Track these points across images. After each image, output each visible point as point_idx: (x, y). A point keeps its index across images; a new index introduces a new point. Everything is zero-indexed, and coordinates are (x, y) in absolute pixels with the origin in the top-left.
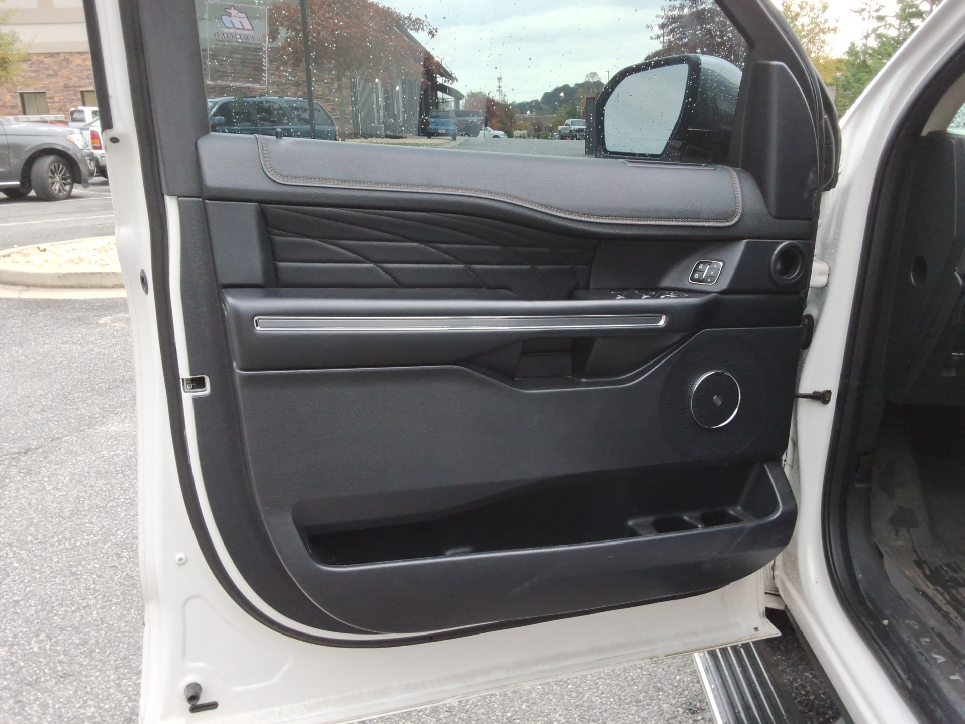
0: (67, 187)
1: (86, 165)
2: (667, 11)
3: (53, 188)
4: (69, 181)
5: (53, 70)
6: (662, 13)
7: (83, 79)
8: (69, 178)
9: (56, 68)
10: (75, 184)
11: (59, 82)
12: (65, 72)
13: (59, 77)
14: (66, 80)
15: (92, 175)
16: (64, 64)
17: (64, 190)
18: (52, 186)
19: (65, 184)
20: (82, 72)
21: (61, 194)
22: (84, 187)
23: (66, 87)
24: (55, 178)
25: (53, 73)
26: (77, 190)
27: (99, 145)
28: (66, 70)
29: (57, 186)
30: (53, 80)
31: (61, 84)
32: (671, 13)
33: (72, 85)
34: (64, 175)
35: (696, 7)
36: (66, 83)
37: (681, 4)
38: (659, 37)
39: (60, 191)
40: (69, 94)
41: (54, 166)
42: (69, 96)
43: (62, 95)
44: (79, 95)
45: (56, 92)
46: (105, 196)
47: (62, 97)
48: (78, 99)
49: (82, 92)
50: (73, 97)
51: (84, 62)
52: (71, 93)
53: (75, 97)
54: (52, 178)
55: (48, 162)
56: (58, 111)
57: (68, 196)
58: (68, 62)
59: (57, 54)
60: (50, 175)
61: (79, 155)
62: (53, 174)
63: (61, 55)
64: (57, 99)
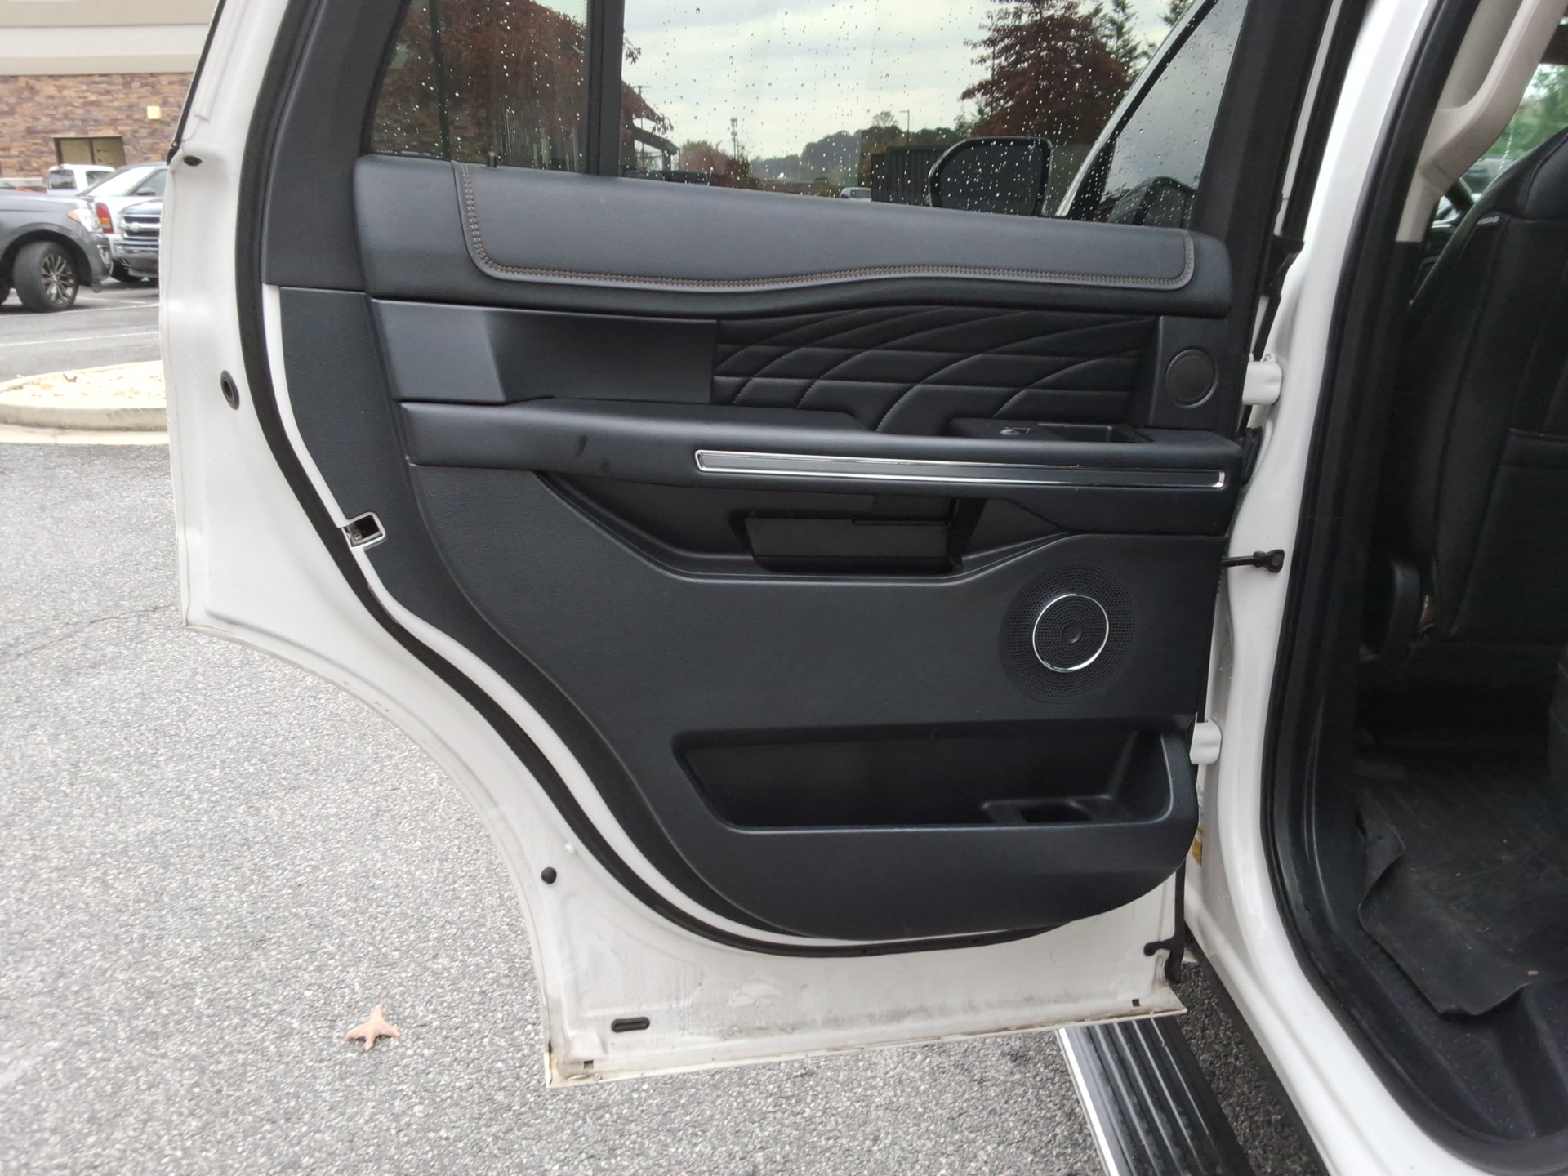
0: (69, 291)
1: (98, 257)
2: (995, 19)
3: (48, 293)
4: (72, 281)
5: (7, 104)
6: (988, 22)
7: (59, 119)
8: (71, 277)
9: (12, 100)
10: (80, 287)
11: (17, 124)
12: (28, 107)
13: (17, 116)
14: (30, 120)
15: (105, 272)
16: (26, 94)
17: (64, 295)
18: (46, 290)
19: (66, 286)
20: (56, 108)
21: (60, 302)
22: (95, 292)
23: (30, 132)
24: (51, 276)
25: (6, 109)
26: (84, 296)
27: (108, 226)
28: (30, 104)
29: (54, 290)
30: (8, 120)
31: (22, 127)
32: (1001, 23)
33: (40, 128)
34: (64, 272)
35: (1041, 13)
36: (30, 125)
37: (1017, 8)
38: (983, 60)
39: (58, 296)
40: (34, 144)
41: (50, 259)
42: (34, 147)
43: (23, 146)
44: (52, 146)
45: (13, 140)
46: (127, 304)
47: (24, 149)
48: (50, 152)
49: (58, 141)
50: (42, 148)
51: (60, 92)
52: (38, 141)
53: (46, 149)
54: (45, 276)
55: (38, 252)
56: (17, 170)
57: (71, 306)
58: (32, 89)
59: (15, 77)
60: (43, 271)
61: (87, 241)
62: (47, 269)
63: (21, 79)
64: (14, 152)
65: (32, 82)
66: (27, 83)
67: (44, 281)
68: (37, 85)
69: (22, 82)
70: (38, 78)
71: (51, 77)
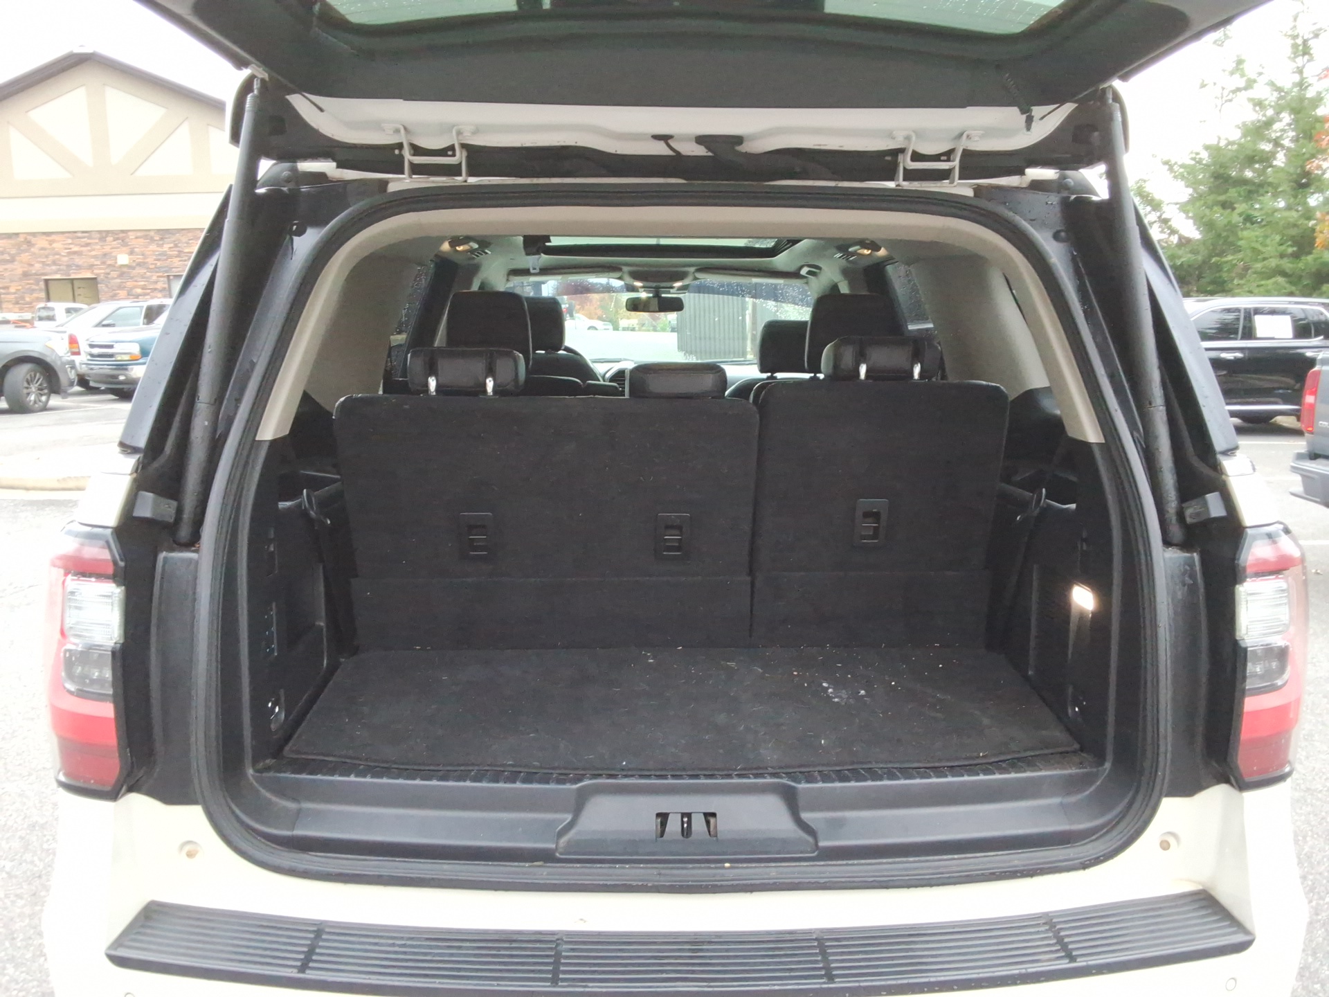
0: (44, 398)
1: (66, 372)
3: (28, 399)
4: (46, 391)
5: (9, 254)
7: (48, 265)
8: (46, 388)
9: (13, 251)
10: (52, 395)
11: (16, 269)
12: (25, 257)
13: (16, 263)
14: (26, 265)
15: (72, 384)
16: (24, 247)
17: (40, 401)
18: (27, 397)
19: (42, 395)
20: (47, 257)
21: (37, 406)
22: (63, 398)
23: (26, 275)
24: (31, 388)
25: (8, 258)
26: (55, 401)
27: (77, 350)
28: (27, 254)
29: (32, 398)
30: (9, 266)
31: (20, 271)
33: (34, 272)
34: (40, 385)
36: (26, 269)
39: (35, 402)
40: (28, 284)
41: (31, 375)
42: (28, 286)
43: (20, 285)
44: (42, 284)
45: (12, 281)
46: (86, 407)
47: (20, 287)
48: (41, 290)
49: (47, 281)
50: (34, 287)
51: (51, 245)
52: (31, 281)
53: (37, 288)
54: (27, 388)
55: (23, 370)
56: (14, 304)
57: (45, 408)
58: (29, 244)
59: (17, 234)
60: (26, 385)
61: (59, 363)
62: (28, 383)
63: (21, 235)
64: (12, 290)
65: (29, 238)
66: (26, 239)
67: (25, 391)
68: (33, 240)
69: (21, 239)
70: (34, 234)
71: (44, 233)
